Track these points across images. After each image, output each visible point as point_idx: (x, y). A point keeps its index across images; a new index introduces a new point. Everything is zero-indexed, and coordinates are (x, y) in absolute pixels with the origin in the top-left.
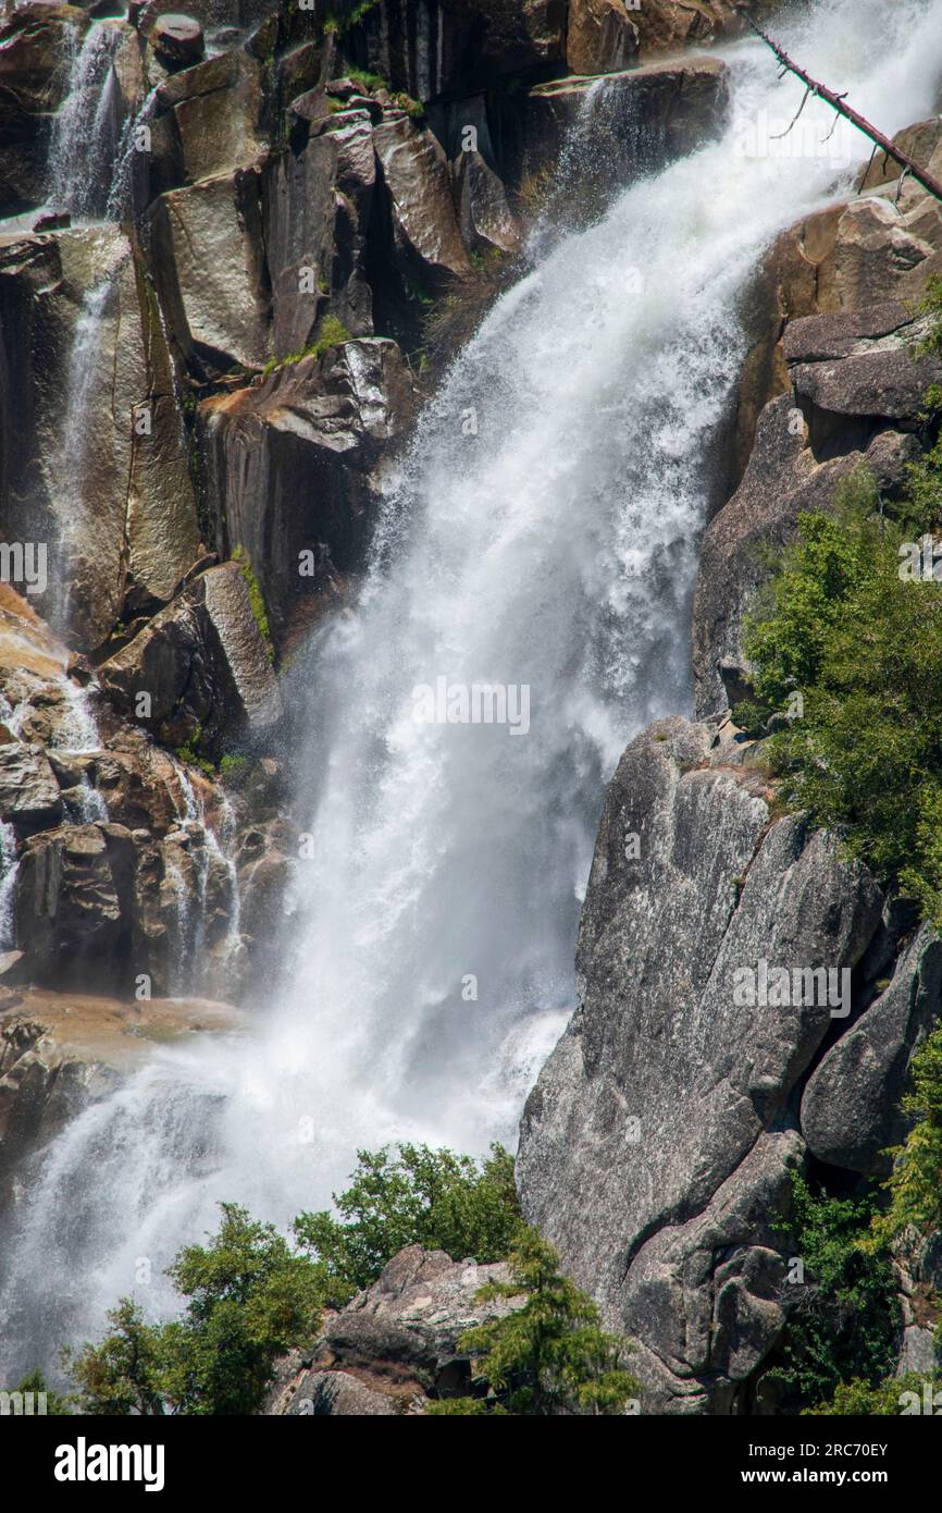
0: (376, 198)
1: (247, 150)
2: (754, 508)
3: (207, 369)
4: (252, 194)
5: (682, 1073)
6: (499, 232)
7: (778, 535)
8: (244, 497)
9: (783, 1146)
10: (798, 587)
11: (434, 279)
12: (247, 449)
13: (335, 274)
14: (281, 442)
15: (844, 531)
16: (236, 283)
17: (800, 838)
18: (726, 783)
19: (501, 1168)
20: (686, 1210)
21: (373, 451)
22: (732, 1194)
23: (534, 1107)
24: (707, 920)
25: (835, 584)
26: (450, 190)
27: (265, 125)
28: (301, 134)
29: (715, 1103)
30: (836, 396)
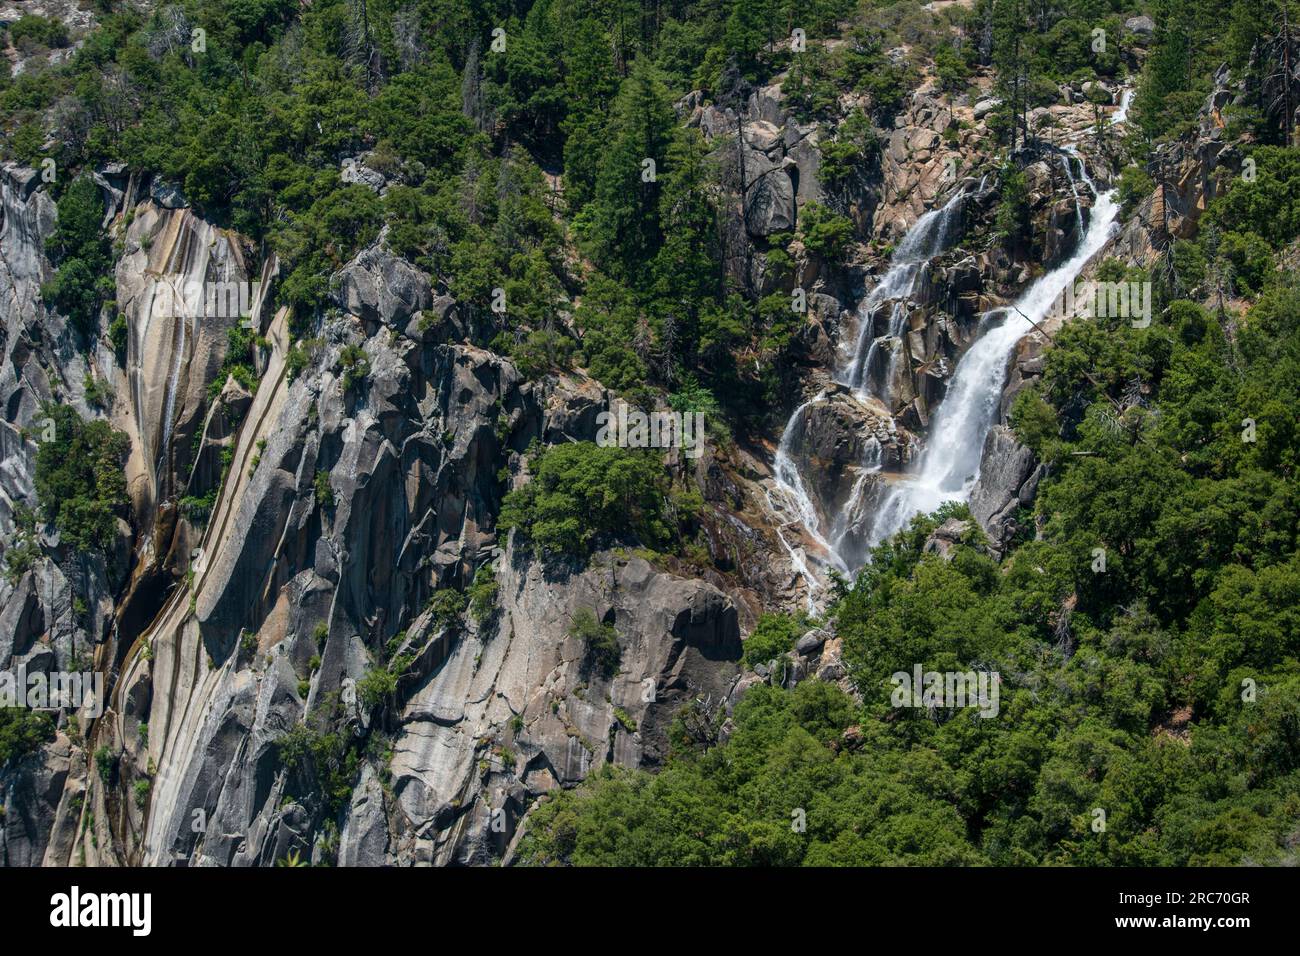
0: (945, 333)
1: (924, 325)
2: (1011, 388)
3: (915, 363)
4: (924, 332)
5: (998, 488)
6: (967, 339)
7: (1016, 393)
8: (922, 385)
9: (1016, 500)
10: (1020, 402)
11: (955, 347)
12: (922, 377)
13: (939, 346)
14: (928, 376)
15: (1028, 392)
16: (920, 348)
17: (1020, 447)
18: (1006, 437)
19: (966, 504)
20: (999, 512)
21: (945, 377)
22: (1007, 509)
23: (972, 494)
24: (1003, 461)
25: (1026, 401)
26: (958, 332)
27: (926, 321)
28: (932, 322)
29: (1005, 493)
30: (1026, 369)
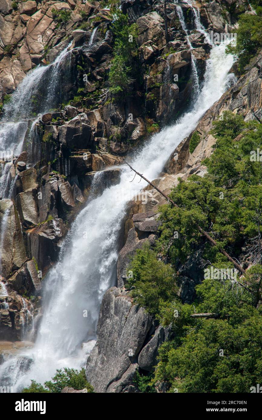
0: (58, 194)
1: (35, 185)
2: (127, 249)
3: (27, 225)
4: (35, 193)
5: (116, 353)
6: (81, 199)
7: (132, 253)
8: (34, 248)
9: (135, 366)
10: (136, 263)
11: (69, 208)
12: (35, 239)
13: (51, 207)
14: (41, 238)
15: (144, 252)
16: (32, 209)
17: (137, 309)
18: (124, 299)
19: (83, 372)
20: (117, 379)
21: (58, 239)
22: (126, 375)
23: (89, 360)
24: (121, 324)
25: (143, 262)
26: (71, 192)
27: (38, 180)
28: (44, 182)
29: (122, 359)
30: (142, 228)
